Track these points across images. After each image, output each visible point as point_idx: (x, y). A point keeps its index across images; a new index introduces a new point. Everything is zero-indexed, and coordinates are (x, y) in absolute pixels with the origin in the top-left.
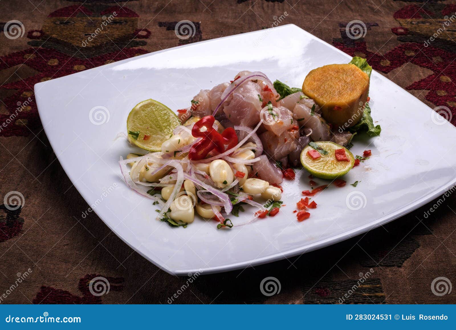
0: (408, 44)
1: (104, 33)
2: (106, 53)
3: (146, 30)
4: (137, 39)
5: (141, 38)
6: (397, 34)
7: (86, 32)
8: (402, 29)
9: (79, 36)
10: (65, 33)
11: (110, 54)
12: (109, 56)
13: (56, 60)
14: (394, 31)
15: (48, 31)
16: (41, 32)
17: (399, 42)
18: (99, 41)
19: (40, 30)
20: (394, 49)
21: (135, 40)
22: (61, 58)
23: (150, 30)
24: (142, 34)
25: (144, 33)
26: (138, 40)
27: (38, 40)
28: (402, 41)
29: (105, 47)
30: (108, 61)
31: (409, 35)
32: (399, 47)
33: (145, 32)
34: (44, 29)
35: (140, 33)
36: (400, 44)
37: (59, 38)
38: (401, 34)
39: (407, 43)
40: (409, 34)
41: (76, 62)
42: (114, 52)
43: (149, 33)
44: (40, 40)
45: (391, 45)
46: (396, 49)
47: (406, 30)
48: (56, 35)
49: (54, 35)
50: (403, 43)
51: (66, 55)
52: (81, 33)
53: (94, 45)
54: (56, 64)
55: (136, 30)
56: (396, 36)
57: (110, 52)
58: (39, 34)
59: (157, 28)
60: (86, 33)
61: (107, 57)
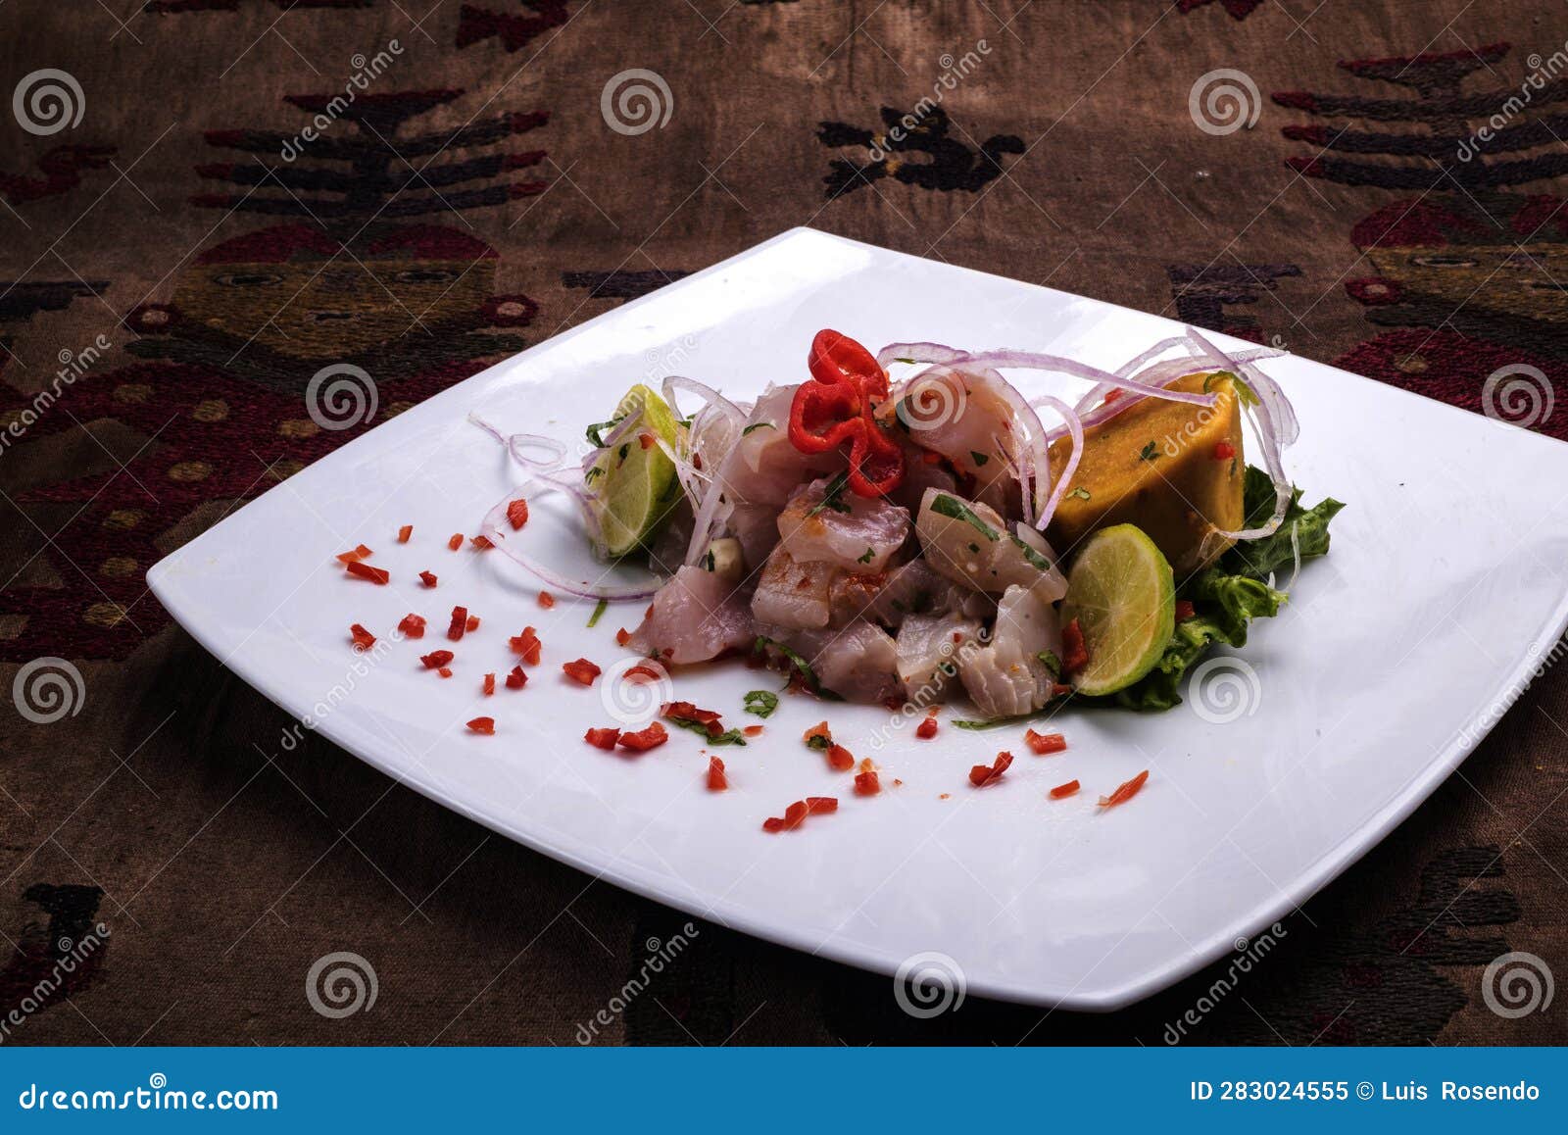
0: (1403, 332)
1: (383, 309)
2: (389, 379)
3: (522, 299)
4: (493, 328)
5: (503, 327)
6: (1365, 301)
7: (320, 309)
8: (1383, 283)
9: (296, 322)
10: (252, 311)
11: (401, 381)
12: (398, 389)
13: (220, 404)
14: (1355, 289)
15: (195, 307)
16: (170, 309)
17: (1373, 326)
18: (364, 339)
19: (167, 303)
20: (1356, 350)
21: (485, 331)
22: (238, 398)
23: (535, 300)
24: (508, 312)
25: (515, 309)
26: (493, 331)
27: (162, 338)
28: (1383, 324)
29: (385, 359)
30: (396, 404)
31: (1403, 305)
32: (1373, 344)
33: (519, 305)
34: (180, 300)
35: (501, 310)
36: (1376, 333)
37: (230, 331)
38: (1379, 300)
39: (1399, 329)
40: (1403, 301)
41: (288, 408)
42: (414, 375)
43: (532, 308)
44: (168, 336)
45: (1348, 336)
46: (1362, 348)
47: (1394, 286)
48: (222, 318)
49: (213, 320)
50: (1386, 330)
51: (255, 386)
52: (305, 311)
53: (349, 351)
54: (220, 416)
55: (489, 300)
56: (1363, 309)
57: (402, 375)
58: (162, 317)
59: (558, 291)
60: (322, 312)
61: (390, 394)
